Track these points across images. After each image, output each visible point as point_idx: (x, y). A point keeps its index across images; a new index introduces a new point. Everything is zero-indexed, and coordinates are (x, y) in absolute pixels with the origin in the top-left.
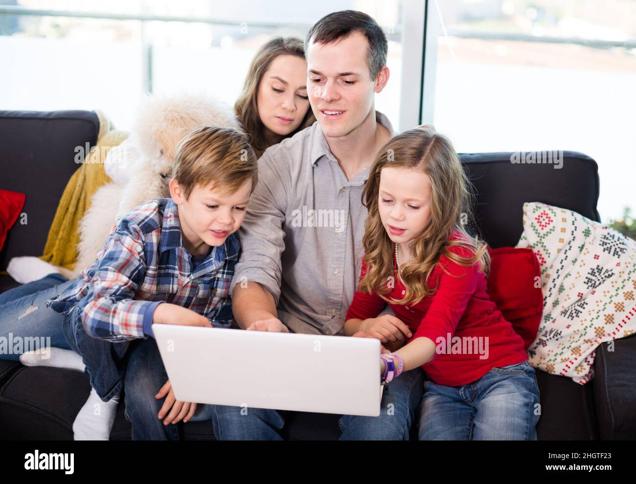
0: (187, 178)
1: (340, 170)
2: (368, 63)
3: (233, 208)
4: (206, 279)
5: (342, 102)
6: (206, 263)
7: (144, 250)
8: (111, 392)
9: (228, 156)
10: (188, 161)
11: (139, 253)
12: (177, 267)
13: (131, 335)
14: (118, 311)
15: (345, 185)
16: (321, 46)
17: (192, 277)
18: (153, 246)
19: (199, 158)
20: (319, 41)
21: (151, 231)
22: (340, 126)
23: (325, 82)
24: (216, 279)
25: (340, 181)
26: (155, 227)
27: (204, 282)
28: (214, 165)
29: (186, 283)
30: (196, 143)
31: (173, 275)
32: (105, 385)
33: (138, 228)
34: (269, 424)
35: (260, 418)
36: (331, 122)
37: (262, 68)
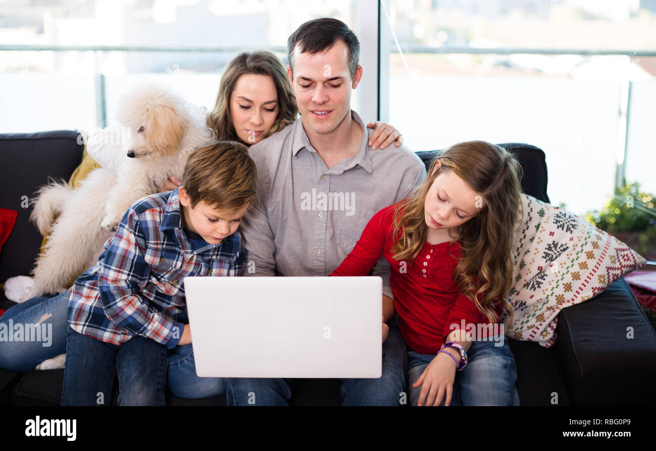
2: (349, 66)
3: (230, 221)
9: (232, 184)
15: (326, 173)
17: (195, 253)
20: (307, 51)
22: (328, 125)
23: (315, 87)
25: (321, 169)
27: (205, 261)
34: (280, 394)
35: (272, 388)
36: (321, 121)
37: (229, 88)
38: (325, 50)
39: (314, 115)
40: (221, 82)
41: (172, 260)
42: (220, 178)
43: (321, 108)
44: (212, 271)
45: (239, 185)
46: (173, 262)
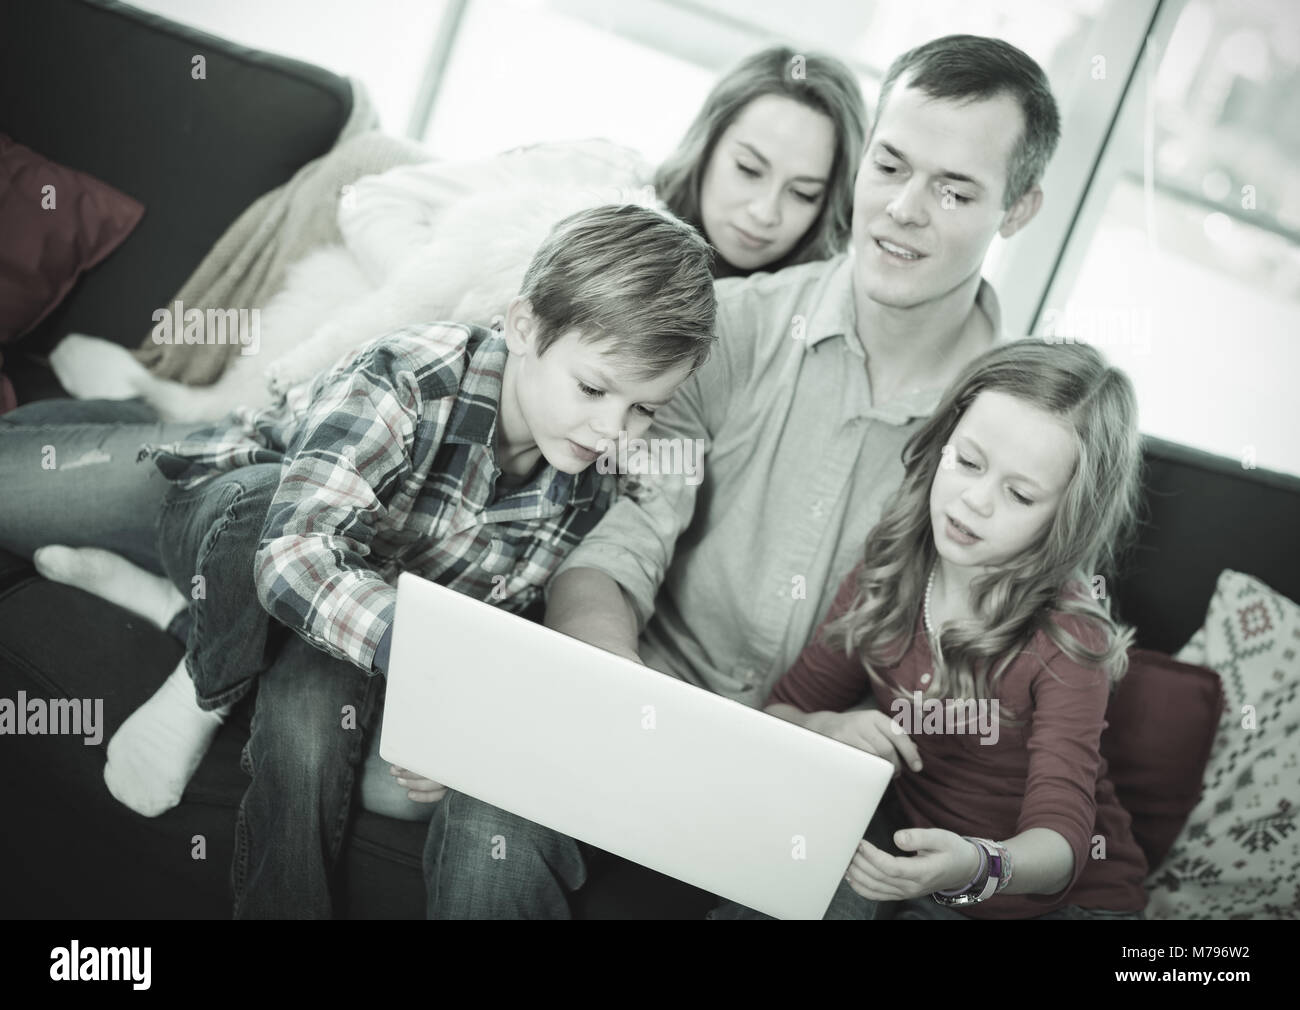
0: (557, 307)
1: (864, 376)
2: (1009, 169)
3: (633, 405)
4: (513, 532)
5: (928, 233)
6: (525, 497)
7: (416, 433)
8: (226, 694)
9: (665, 295)
10: (573, 272)
11: (405, 438)
12: (460, 483)
13: (343, 651)
14: (339, 587)
15: (864, 414)
16: (926, 99)
17: (485, 518)
18: (434, 432)
19: (600, 276)
20: (924, 86)
21: (439, 396)
22: (902, 286)
23: (907, 179)
24: (536, 541)
25: (854, 400)
26: (450, 390)
27: (507, 540)
28: (629, 303)
29: (467, 526)
30: (601, 237)
31: (448, 499)
32: (224, 674)
33: (414, 381)
34: (554, 871)
35: (541, 853)
36: (888, 270)
37: (724, 114)
38: (965, 100)
39: (879, 251)
40: (711, 96)
41: (428, 516)
42: (639, 273)
43: (902, 236)
44: (527, 565)
45: (681, 303)
46: (432, 521)
